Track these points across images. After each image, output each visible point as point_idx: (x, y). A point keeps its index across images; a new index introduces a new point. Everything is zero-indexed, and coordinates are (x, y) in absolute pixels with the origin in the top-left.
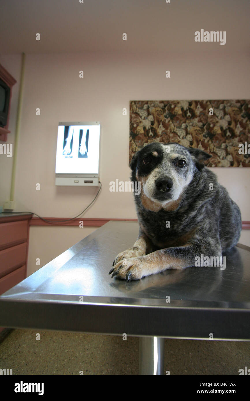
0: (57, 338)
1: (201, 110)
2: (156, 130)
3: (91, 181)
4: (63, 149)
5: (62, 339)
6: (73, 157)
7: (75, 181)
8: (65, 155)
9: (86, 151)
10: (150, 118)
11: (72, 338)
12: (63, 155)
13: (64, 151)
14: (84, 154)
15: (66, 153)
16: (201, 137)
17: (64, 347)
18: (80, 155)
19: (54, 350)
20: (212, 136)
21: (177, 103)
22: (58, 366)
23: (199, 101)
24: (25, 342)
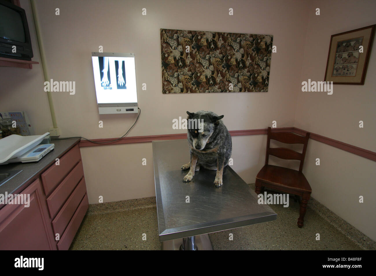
0: (120, 218)
1: (223, 42)
2: (185, 60)
3: (132, 109)
4: (101, 80)
5: (124, 218)
6: (113, 88)
7: (117, 110)
8: (104, 86)
9: (124, 83)
10: (179, 48)
11: (131, 216)
12: (102, 86)
13: (102, 82)
14: (123, 85)
15: (104, 84)
16: (220, 68)
17: (128, 223)
18: (119, 87)
19: (121, 225)
20: (228, 66)
21: (203, 34)
22: (128, 233)
23: (221, 33)
24: (98, 225)
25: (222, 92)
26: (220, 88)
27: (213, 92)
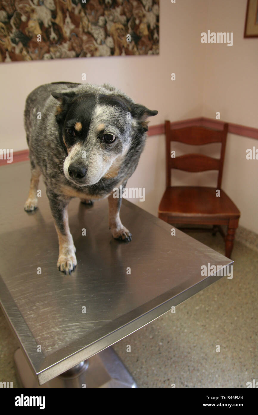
25: (77, 56)
26: (72, 49)
27: (60, 57)
